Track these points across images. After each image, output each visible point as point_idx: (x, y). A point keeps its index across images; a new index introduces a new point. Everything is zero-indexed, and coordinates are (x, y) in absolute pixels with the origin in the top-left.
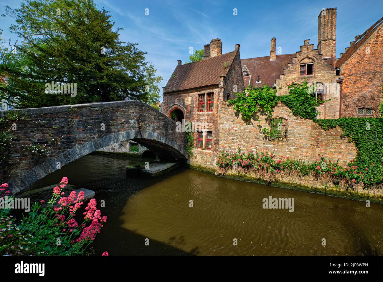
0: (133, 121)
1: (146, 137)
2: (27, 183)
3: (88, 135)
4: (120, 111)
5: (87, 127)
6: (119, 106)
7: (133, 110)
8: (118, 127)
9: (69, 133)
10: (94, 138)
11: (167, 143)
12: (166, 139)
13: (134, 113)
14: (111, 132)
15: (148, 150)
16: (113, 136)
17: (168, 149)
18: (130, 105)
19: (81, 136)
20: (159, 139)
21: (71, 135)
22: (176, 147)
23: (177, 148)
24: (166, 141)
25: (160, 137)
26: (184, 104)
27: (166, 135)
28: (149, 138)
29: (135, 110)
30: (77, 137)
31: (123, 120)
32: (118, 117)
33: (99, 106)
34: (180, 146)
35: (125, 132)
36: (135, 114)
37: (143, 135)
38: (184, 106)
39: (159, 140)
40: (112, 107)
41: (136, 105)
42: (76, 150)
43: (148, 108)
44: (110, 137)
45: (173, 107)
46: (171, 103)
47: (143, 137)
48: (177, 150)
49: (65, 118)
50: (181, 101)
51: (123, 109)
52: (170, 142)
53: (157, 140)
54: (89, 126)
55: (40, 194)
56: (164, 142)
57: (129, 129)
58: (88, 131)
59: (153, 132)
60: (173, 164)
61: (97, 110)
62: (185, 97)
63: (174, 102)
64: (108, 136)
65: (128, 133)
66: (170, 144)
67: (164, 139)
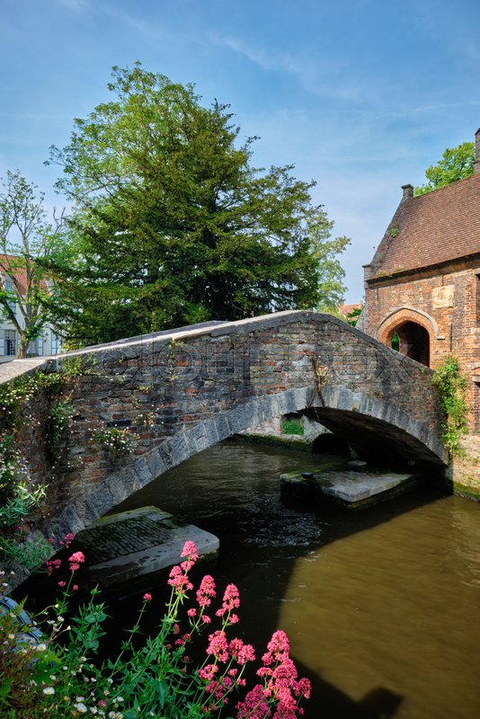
0: (302, 363)
1: (333, 403)
2: (95, 510)
3: (205, 402)
4: (271, 340)
5: (202, 384)
6: (270, 329)
7: (302, 337)
8: (268, 381)
9: (169, 400)
10: (217, 410)
11: (388, 420)
12: (386, 407)
13: (302, 343)
14: (253, 394)
15: (329, 431)
16: (256, 404)
17: (388, 435)
18: (294, 323)
19: (192, 407)
20: (367, 410)
21: (172, 405)
22: (413, 430)
23: (416, 434)
24: (385, 413)
25: (370, 404)
26: (430, 306)
27: (386, 398)
28: (342, 407)
29: (305, 334)
30: (184, 408)
31: (279, 363)
32: (268, 357)
33: (228, 332)
34: (423, 429)
35: (283, 393)
36: (305, 345)
37: (325, 398)
38: (429, 313)
39: (366, 412)
40: (254, 332)
41: (308, 323)
42: (183, 440)
43: (337, 328)
44: (251, 405)
45: (395, 318)
46: (390, 306)
47: (326, 405)
48: (416, 440)
49: (162, 365)
50: (421, 299)
51: (279, 335)
52: (397, 415)
53: (361, 412)
54: (206, 382)
55: (114, 529)
56: (379, 417)
57: (292, 386)
58: (206, 394)
59: (350, 390)
60: (404, 477)
61: (222, 343)
62: (433, 287)
63: (400, 302)
64: (247, 404)
65: (291, 395)
66: (396, 423)
67: (381, 410)
